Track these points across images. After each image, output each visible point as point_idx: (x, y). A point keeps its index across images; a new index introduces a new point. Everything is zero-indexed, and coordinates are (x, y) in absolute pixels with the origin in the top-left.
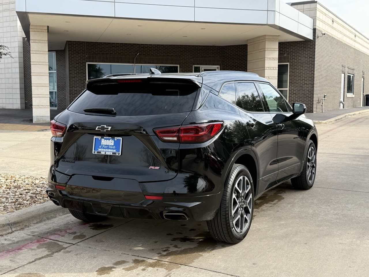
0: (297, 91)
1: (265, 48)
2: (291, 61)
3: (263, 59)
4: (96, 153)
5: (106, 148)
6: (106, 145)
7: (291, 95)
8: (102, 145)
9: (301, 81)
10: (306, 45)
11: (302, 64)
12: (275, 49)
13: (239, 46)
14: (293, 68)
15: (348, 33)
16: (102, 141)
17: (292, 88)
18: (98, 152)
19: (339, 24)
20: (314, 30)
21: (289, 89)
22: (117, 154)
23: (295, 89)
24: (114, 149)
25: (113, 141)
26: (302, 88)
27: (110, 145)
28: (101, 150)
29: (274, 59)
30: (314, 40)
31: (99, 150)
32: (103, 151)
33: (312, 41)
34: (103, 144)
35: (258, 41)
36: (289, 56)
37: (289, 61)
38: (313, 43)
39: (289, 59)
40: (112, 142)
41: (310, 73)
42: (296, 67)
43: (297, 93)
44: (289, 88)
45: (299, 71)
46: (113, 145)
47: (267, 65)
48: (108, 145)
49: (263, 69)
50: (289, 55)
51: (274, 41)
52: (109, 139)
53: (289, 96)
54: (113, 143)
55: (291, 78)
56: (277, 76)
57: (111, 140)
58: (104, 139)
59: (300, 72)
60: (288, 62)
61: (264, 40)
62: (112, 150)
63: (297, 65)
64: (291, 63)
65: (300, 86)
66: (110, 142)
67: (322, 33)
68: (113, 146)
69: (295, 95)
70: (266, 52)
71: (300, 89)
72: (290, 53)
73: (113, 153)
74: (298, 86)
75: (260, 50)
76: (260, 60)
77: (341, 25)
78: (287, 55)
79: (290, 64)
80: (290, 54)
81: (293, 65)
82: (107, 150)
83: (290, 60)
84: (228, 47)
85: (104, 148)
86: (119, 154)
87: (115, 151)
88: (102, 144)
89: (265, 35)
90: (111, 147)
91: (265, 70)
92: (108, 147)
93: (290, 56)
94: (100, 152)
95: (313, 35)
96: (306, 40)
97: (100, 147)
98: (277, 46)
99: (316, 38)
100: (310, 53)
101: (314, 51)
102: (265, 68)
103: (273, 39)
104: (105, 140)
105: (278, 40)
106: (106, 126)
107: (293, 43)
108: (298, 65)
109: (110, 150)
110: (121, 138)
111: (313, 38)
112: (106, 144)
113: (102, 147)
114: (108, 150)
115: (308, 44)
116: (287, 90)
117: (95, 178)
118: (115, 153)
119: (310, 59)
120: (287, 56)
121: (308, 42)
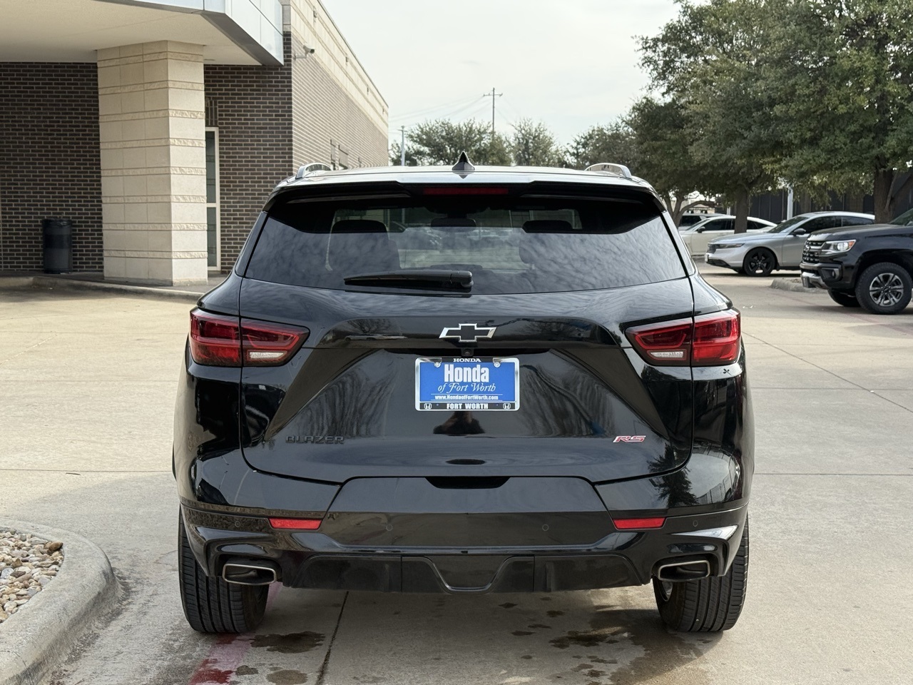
0: (246, 211)
1: (167, 81)
2: (222, 124)
3: (161, 114)
4: (428, 408)
5: (462, 393)
6: (462, 383)
7: (228, 223)
8: (449, 383)
9: (256, 182)
10: (265, 78)
11: (255, 132)
12: (196, 86)
13: (55, 67)
14: (229, 145)
15: (335, 51)
16: (447, 372)
17: (230, 202)
18: (434, 406)
19: (323, 23)
20: (287, 37)
21: (221, 206)
22: (507, 408)
23: (240, 207)
24: (490, 392)
25: (487, 370)
26: (258, 202)
27: (477, 383)
28: (444, 397)
29: (193, 113)
30: (288, 65)
31: (437, 397)
32: (454, 402)
33: (281, 69)
34: (452, 380)
35: (137, 58)
36: (216, 109)
37: (216, 122)
38: (284, 73)
39: (216, 117)
40: (481, 374)
41: (281, 160)
42: (239, 141)
43: (246, 219)
44: (221, 202)
45: (249, 153)
46: (487, 380)
47: (173, 133)
48: (469, 381)
49: (163, 142)
50: (216, 105)
51: (189, 61)
52: (473, 366)
53: (222, 227)
54: (487, 374)
55: (227, 174)
56: (205, 167)
57: (479, 366)
58: (452, 366)
59: (252, 157)
60: (216, 126)
61: (162, 57)
62: (485, 397)
63: (241, 136)
64: (225, 128)
65: (252, 198)
66: (478, 373)
67: (304, 47)
68: (485, 384)
69: (240, 223)
70: (170, 91)
71: (252, 207)
72: (219, 98)
73: (491, 405)
74: (248, 198)
75: (147, 86)
76: (147, 115)
77: (326, 28)
78: (211, 105)
79: (220, 132)
80: (220, 102)
81: (229, 136)
82: (465, 397)
83: (220, 119)
84: (17, 66)
85: (454, 392)
86: (513, 406)
87: (497, 398)
88: (446, 380)
89: (167, 41)
90: (482, 388)
91: (169, 145)
92: (469, 388)
93: (220, 107)
94: (444, 406)
95: (285, 52)
96: (263, 65)
97: (440, 388)
98: (200, 78)
99: (292, 59)
100: (278, 103)
101: (288, 99)
102: (171, 140)
103: (189, 56)
104: (457, 369)
105: (201, 59)
106: (475, 325)
107: (228, 69)
108: (245, 137)
109: (476, 397)
110: (515, 361)
111: (285, 61)
112: (460, 380)
113: (447, 389)
114: (469, 398)
115: (269, 77)
116: (215, 208)
117: (439, 482)
118: (500, 406)
119: (278, 120)
120: (211, 109)
121: (269, 69)
